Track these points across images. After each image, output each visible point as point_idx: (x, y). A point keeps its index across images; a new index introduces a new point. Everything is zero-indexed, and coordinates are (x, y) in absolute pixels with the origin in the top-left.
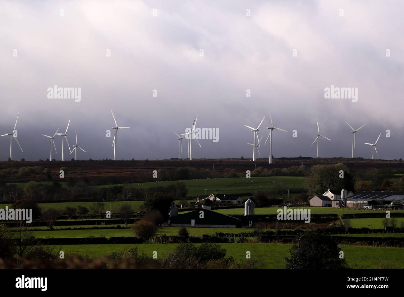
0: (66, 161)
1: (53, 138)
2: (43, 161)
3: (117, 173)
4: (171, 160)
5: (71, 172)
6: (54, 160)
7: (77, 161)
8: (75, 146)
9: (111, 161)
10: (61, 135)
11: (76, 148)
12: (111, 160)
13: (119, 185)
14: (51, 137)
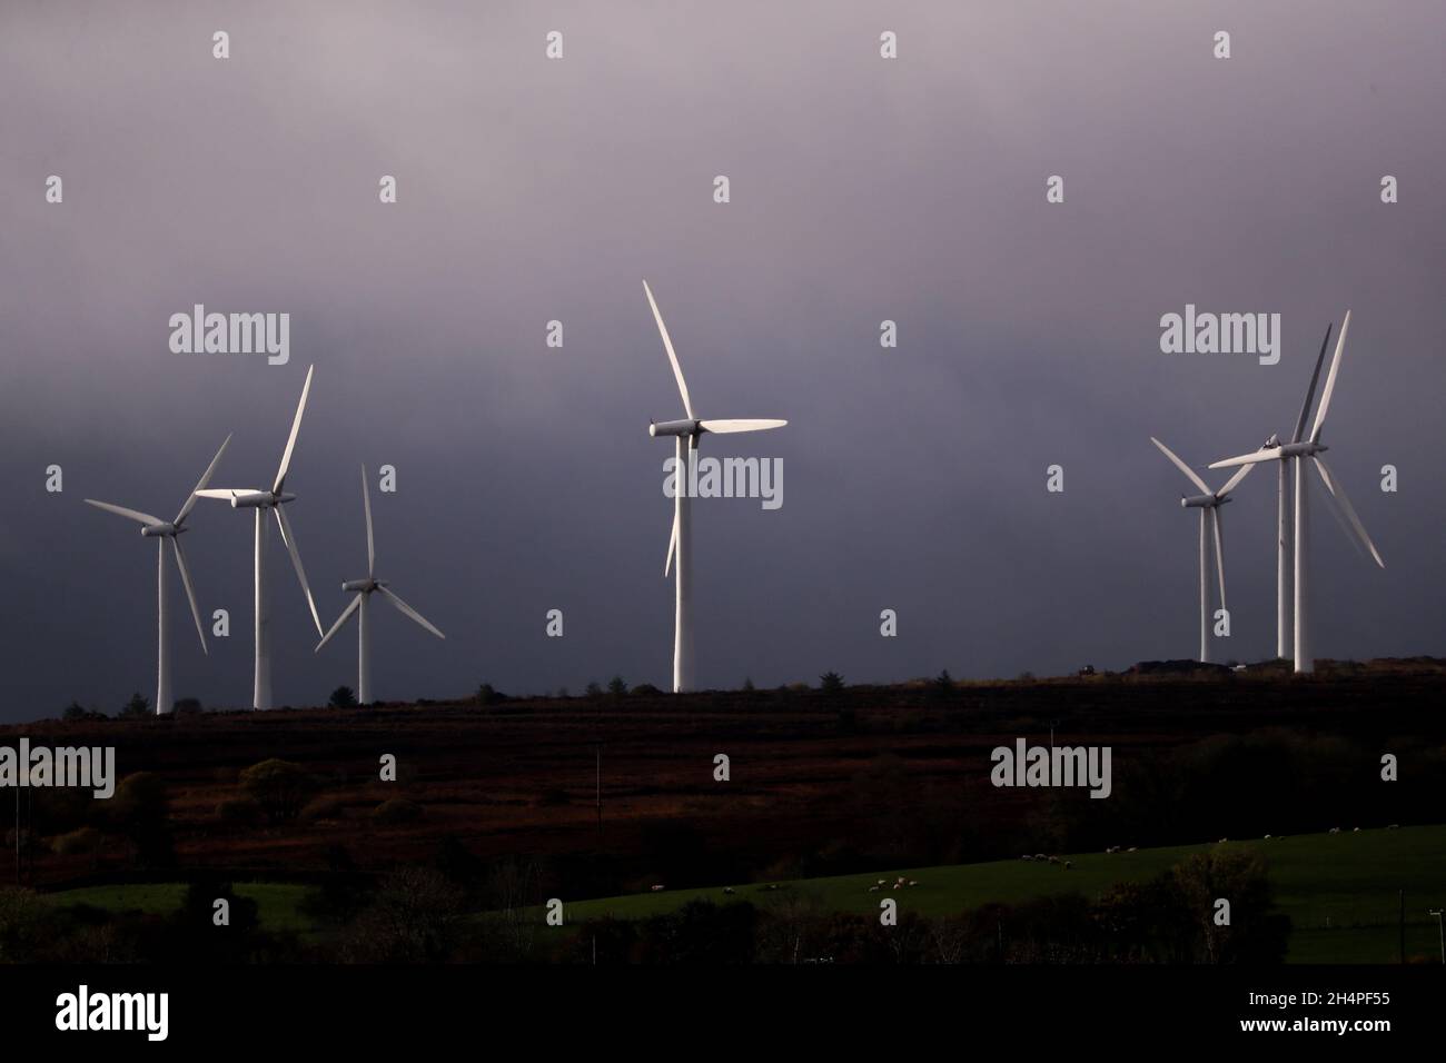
0: (286, 710)
1: (175, 532)
2: (103, 718)
3: (701, 798)
4: (1135, 679)
5: (328, 799)
6: (186, 707)
7: (378, 704)
8: (353, 590)
9: (654, 697)
10: (242, 503)
11: (366, 600)
12: (649, 691)
13: (718, 895)
14: (156, 522)
